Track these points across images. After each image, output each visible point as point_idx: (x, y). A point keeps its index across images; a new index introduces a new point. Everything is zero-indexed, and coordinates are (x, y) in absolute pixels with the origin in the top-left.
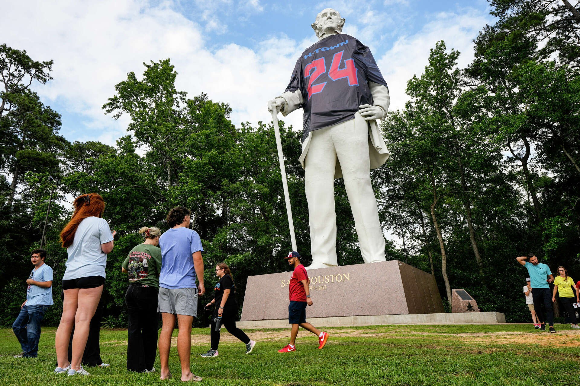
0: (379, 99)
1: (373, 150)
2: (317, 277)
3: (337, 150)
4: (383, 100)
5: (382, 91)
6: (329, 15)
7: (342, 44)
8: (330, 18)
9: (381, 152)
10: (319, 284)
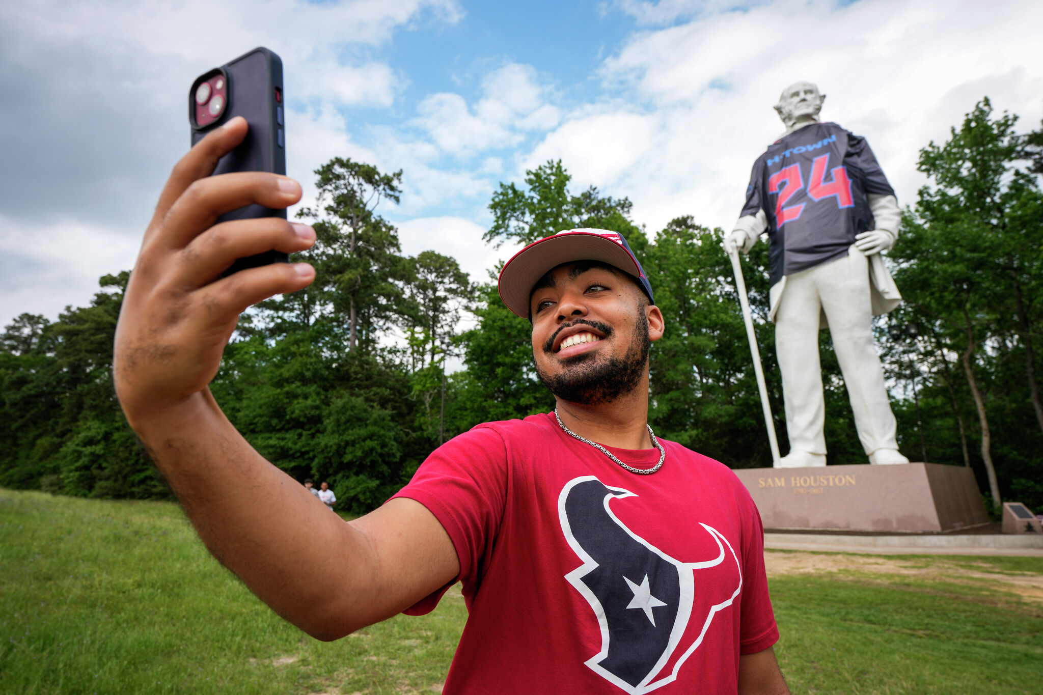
0: (885, 219)
1: (876, 294)
2: (809, 478)
3: (823, 299)
4: (890, 220)
5: (888, 205)
6: (802, 95)
7: (825, 142)
8: (804, 100)
9: (887, 297)
10: (812, 487)
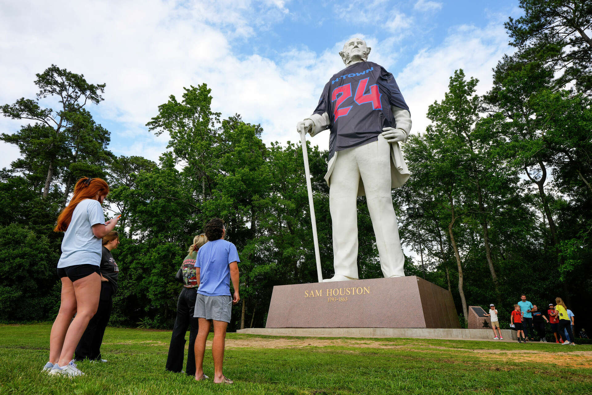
0: (402, 123)
1: (394, 170)
2: (339, 289)
3: (361, 170)
4: (405, 123)
5: (404, 114)
6: (356, 44)
7: (367, 71)
8: (357, 47)
9: (402, 172)
10: (341, 296)
